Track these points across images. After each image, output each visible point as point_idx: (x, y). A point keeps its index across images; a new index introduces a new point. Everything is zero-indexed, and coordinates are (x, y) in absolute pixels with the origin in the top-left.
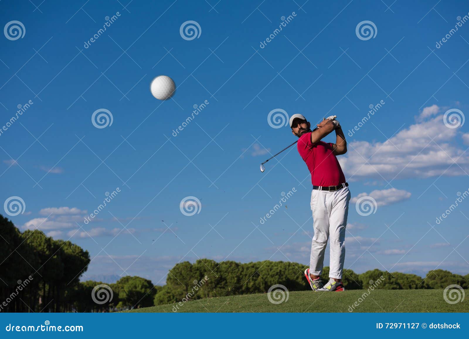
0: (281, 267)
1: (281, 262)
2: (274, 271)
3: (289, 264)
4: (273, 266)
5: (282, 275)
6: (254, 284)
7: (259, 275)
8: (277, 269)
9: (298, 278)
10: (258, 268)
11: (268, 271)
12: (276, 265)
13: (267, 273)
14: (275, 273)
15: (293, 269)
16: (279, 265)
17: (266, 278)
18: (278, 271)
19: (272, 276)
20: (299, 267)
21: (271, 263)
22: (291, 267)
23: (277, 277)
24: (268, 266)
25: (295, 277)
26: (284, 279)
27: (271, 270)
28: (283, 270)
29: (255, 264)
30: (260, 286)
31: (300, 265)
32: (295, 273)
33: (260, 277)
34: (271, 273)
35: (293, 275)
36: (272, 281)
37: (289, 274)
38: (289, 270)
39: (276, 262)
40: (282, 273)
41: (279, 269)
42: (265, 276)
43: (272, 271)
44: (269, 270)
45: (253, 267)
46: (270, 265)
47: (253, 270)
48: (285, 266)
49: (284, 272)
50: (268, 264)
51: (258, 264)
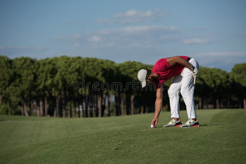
0: (79, 63)
1: (79, 58)
2: (73, 68)
3: (88, 60)
4: (70, 63)
5: (81, 72)
6: (53, 81)
7: (57, 72)
8: (76, 65)
9: (97, 74)
10: (54, 65)
11: (66, 67)
12: (74, 60)
13: (66, 70)
14: (74, 70)
15: (92, 65)
16: (77, 61)
17: (65, 74)
18: (77, 67)
19: (71, 73)
20: (98, 63)
21: (68, 58)
22: (90, 63)
23: (76, 73)
24: (66, 62)
25: (95, 73)
26: (84, 76)
27: (69, 66)
28: (82, 67)
29: (52, 61)
30: (58, 84)
31: (99, 61)
32: (94, 69)
33: (58, 74)
34: (69, 70)
35: (93, 71)
36: (71, 78)
37: (88, 70)
38: (88, 66)
39: (73, 58)
40: (81, 69)
41: (78, 65)
42: (63, 73)
43: (71, 67)
44: (68, 67)
45: (49, 63)
46: (68, 61)
47: (51, 66)
48: (84, 62)
49: (83, 68)
50: (66, 60)
51: (55, 60)
